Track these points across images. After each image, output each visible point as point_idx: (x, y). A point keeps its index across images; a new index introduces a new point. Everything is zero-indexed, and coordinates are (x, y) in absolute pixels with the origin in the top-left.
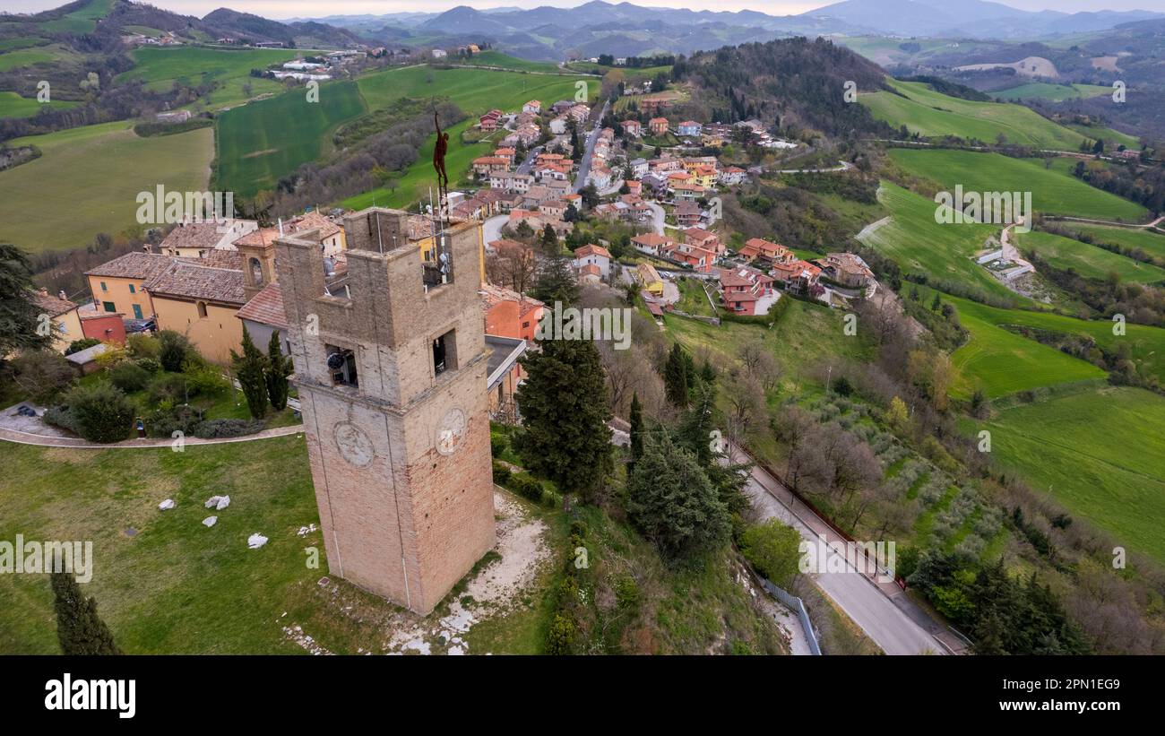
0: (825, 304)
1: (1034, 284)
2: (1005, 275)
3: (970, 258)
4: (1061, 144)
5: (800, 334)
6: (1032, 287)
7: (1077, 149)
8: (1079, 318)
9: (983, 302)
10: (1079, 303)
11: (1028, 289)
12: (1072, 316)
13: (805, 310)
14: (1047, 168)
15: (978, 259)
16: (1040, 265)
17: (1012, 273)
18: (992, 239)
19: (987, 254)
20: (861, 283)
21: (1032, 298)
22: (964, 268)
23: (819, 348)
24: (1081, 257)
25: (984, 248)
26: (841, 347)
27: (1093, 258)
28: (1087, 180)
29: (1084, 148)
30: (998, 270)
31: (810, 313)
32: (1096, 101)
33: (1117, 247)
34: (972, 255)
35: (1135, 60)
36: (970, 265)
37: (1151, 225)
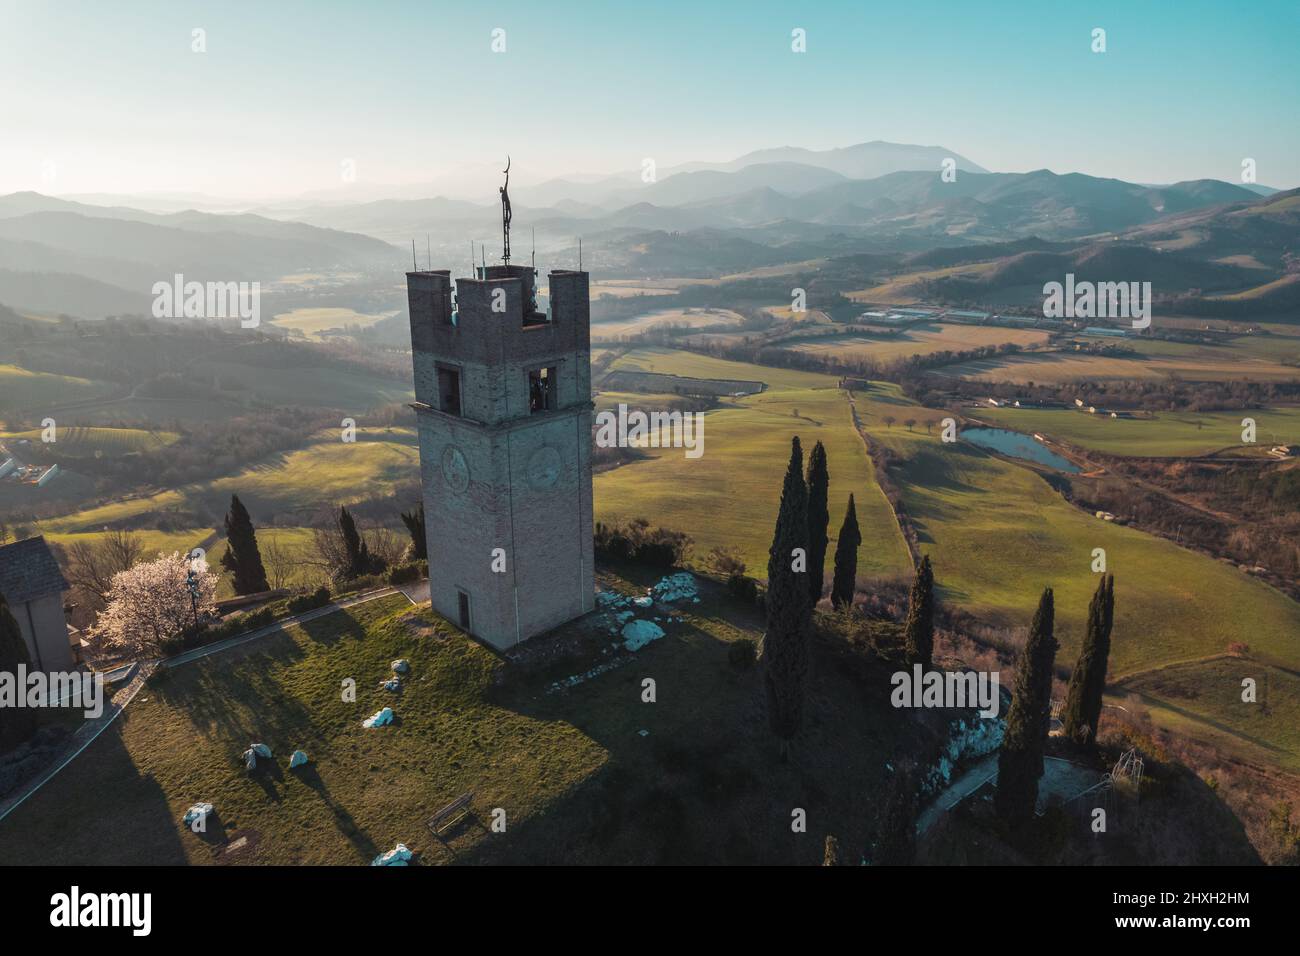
17: (42, 479)
33: (121, 422)
37: (132, 396)
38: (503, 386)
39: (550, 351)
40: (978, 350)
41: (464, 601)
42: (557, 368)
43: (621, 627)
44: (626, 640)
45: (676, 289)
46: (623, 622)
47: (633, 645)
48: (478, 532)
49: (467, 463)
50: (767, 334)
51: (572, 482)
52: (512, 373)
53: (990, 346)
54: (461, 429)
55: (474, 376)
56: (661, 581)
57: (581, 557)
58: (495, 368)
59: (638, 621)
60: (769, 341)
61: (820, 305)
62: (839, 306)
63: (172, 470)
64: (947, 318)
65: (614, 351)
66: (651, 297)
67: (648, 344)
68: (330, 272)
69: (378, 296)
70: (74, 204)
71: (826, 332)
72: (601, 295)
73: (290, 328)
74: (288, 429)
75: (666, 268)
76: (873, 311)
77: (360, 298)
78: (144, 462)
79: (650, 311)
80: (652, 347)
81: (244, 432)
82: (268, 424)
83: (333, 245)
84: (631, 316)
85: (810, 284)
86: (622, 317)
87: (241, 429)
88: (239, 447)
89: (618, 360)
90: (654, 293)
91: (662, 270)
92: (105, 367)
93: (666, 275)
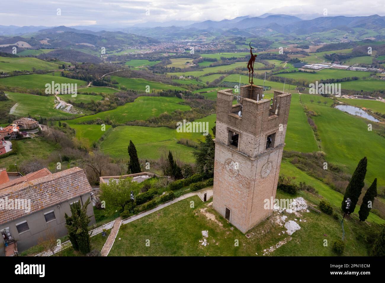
0: (29, 138)
1: (75, 110)
2: (67, 110)
3: (54, 108)
4: (53, 68)
5: (30, 151)
6: (76, 111)
7: (58, 69)
8: (92, 115)
9: (67, 120)
10: (89, 111)
11: (75, 112)
12: (90, 115)
13: (24, 143)
14: (53, 76)
15: (56, 108)
16: (73, 104)
17: (68, 108)
18: (55, 101)
19: (57, 105)
20: (36, 126)
21: (78, 114)
22: (54, 112)
23: (40, 153)
24: (81, 98)
25: (55, 104)
26: (47, 149)
27: (85, 98)
28: (66, 77)
29: (60, 68)
30: (64, 109)
31: (27, 143)
32: (49, 54)
33: (87, 93)
34: (53, 107)
35: (52, 41)
36: (54, 110)
37: (89, 85)
40: (344, 79)
45: (245, 56)
50: (273, 71)
53: (348, 77)
60: (274, 73)
61: (291, 62)
62: (297, 62)
63: (100, 107)
64: (333, 67)
65: (225, 75)
66: (236, 58)
67: (235, 73)
68: (141, 49)
69: (155, 57)
70: (74, 29)
71: (292, 71)
72: (221, 57)
73: (131, 66)
74: (131, 96)
75: (241, 49)
76: (308, 65)
77: (150, 57)
78: (93, 105)
79: (236, 63)
80: (236, 74)
81: (119, 97)
82: (125, 95)
83: (142, 41)
84: (230, 64)
85: (288, 55)
86: (227, 65)
87: (118, 96)
88: (118, 101)
89: (225, 78)
90: (238, 57)
91: (240, 50)
92: (83, 77)
93: (242, 51)
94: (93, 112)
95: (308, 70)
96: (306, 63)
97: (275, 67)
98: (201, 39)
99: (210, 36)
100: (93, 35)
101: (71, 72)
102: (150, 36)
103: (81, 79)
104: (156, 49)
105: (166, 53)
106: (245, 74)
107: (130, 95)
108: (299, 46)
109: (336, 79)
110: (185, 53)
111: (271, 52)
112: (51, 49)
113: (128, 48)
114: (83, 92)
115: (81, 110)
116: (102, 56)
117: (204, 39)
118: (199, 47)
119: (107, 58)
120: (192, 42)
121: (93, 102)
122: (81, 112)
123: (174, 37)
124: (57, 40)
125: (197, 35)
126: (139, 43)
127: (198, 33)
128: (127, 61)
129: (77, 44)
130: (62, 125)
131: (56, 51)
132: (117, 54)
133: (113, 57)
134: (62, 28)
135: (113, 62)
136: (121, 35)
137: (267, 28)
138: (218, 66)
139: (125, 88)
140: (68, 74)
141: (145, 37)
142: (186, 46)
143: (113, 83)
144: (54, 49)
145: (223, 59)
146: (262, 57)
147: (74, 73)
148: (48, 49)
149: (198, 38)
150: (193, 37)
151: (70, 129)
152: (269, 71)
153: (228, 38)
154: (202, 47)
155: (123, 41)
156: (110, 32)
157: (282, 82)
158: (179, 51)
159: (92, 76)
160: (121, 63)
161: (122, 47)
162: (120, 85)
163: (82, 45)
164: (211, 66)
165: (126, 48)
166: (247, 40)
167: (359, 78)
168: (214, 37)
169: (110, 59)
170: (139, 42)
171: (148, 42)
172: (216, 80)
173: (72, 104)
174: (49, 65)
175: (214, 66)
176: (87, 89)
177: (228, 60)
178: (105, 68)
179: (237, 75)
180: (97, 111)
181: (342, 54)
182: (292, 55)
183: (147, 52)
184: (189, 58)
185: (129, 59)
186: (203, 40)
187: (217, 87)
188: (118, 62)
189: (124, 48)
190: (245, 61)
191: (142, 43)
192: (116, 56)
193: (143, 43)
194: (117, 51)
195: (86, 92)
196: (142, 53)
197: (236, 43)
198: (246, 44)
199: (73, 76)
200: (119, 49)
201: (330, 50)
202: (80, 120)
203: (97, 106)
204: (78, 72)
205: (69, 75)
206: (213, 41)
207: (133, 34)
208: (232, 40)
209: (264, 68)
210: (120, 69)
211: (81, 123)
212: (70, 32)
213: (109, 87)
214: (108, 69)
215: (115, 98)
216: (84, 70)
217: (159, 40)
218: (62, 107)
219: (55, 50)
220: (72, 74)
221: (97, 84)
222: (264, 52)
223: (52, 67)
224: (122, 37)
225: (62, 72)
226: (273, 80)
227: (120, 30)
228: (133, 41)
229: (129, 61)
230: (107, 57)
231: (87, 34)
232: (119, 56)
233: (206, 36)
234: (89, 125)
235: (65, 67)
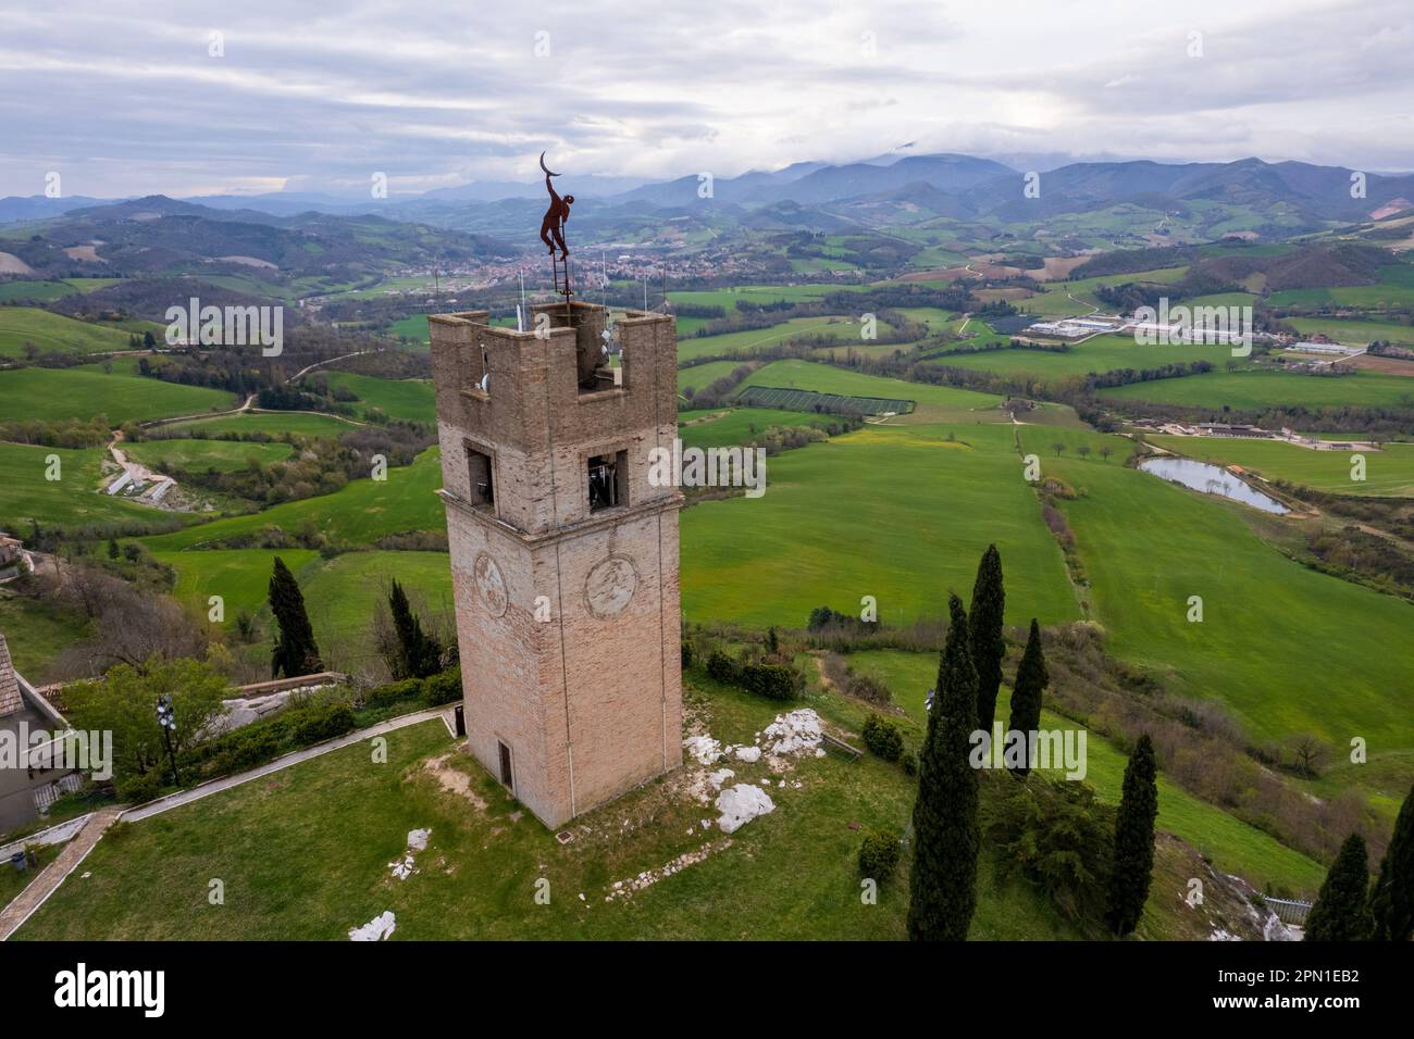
1: (185, 496)
2: (150, 497)
3: (97, 491)
6: (186, 500)
7: (128, 347)
8: (249, 514)
9: (147, 533)
10: (240, 500)
11: (183, 504)
12: (242, 515)
14: (108, 372)
15: (106, 489)
16: (177, 475)
17: (157, 492)
18: (106, 464)
19: (114, 481)
21: (192, 511)
22: (98, 505)
24: (212, 454)
25: (105, 476)
27: (224, 451)
28: (159, 377)
30: (139, 494)
32: (100, 296)
33: (234, 434)
34: (96, 488)
35: (115, 248)
36: (101, 499)
37: (246, 407)
38: (549, 480)
39: (619, 427)
41: (505, 753)
42: (630, 451)
43: (714, 794)
44: (719, 814)
46: (718, 788)
47: (728, 823)
48: (520, 672)
49: (504, 580)
51: (651, 603)
52: (563, 461)
53: (1177, 363)
54: (495, 535)
55: (510, 465)
56: (773, 721)
57: (663, 700)
58: (537, 455)
59: (738, 786)
60: (924, 354)
61: (982, 316)
62: (1003, 315)
63: (280, 486)
64: (1128, 331)
65: (751, 364)
66: (793, 305)
67: (787, 357)
68: (451, 276)
69: (501, 303)
70: (201, 207)
71: (987, 345)
72: (738, 303)
73: (408, 336)
74: (401, 445)
75: (810, 273)
76: (1043, 322)
77: (480, 304)
78: (255, 477)
79: (792, 321)
80: (793, 360)
81: (355, 447)
82: (381, 439)
83: (454, 246)
84: (769, 327)
85: (971, 292)
86: (760, 328)
87: (352, 444)
88: (350, 463)
89: (754, 375)
90: (797, 300)
91: (805, 276)
92: (222, 376)
93: (811, 280)
94: (251, 505)
95: (1043, 343)
96: (1034, 319)
97: (929, 334)
98: (666, 241)
99: (699, 230)
100: (273, 229)
101: (178, 361)
102: (483, 233)
103: (215, 384)
104: (505, 277)
105: (542, 291)
106: (823, 359)
107: (398, 440)
108: (1009, 258)
109: (1141, 369)
110: (607, 289)
111: (914, 283)
112: (104, 277)
113: (400, 275)
114: (222, 432)
115: (207, 497)
116: (302, 302)
117: (680, 239)
118: (660, 267)
119: (322, 310)
120: (634, 252)
121: (255, 468)
122: (208, 505)
123: (573, 235)
124: (131, 244)
125: (650, 227)
126: (443, 257)
127: (657, 221)
128: (397, 319)
129: (209, 260)
130: (121, 551)
131: (128, 284)
132: (357, 295)
133: (344, 307)
134: (156, 201)
135: (342, 324)
136: (376, 229)
137: (900, 198)
138: (728, 332)
139: (381, 417)
140: (164, 366)
141: (463, 235)
142: (615, 265)
143: (337, 399)
144: (118, 276)
145: (743, 307)
146: (882, 298)
147: (189, 364)
148: (95, 276)
149: (656, 235)
150: (641, 231)
151: (156, 566)
152: (906, 348)
153: (762, 235)
154: (669, 269)
155: (383, 249)
156: (337, 218)
157: (954, 384)
158: (586, 283)
159: (257, 372)
160: (374, 328)
161: (379, 271)
162: (363, 405)
163: (228, 263)
164: (702, 334)
165: (395, 274)
166: (828, 242)
167: (1214, 366)
168: (712, 233)
169: (331, 312)
170: (443, 251)
171: (477, 252)
172: (717, 383)
173: (171, 476)
174: (91, 333)
175: (714, 334)
176: (240, 419)
177: (762, 310)
178: (309, 345)
179: (796, 364)
180: (269, 500)
181: (1156, 286)
182: (987, 290)
183: (469, 287)
184: (622, 306)
185: (404, 314)
186: (674, 245)
187: (723, 406)
188: (363, 323)
189: (386, 272)
190: (823, 315)
191: (452, 254)
192: (354, 301)
193: (460, 256)
194: (358, 283)
195: (229, 431)
196: (452, 289)
197: (790, 250)
198: (824, 257)
199: (185, 374)
200: (368, 279)
201: (1116, 274)
202: (198, 535)
203: (271, 481)
204: (206, 360)
205: (171, 368)
206: (709, 245)
207: (421, 225)
208: (777, 243)
209: (890, 337)
210: (366, 347)
211: (204, 546)
212: (183, 218)
213: (323, 411)
214: (320, 346)
215: (340, 450)
216: (228, 354)
217: (515, 245)
218: (131, 488)
219: (124, 280)
220: (180, 367)
221: (275, 400)
222: (888, 282)
223: (105, 343)
224: (380, 235)
225: (143, 361)
226: (920, 377)
227: (374, 211)
228: (418, 249)
229: (403, 319)
230: (319, 308)
231: (249, 226)
232: (368, 303)
233: (683, 231)
234: (233, 552)
235: (157, 341)
